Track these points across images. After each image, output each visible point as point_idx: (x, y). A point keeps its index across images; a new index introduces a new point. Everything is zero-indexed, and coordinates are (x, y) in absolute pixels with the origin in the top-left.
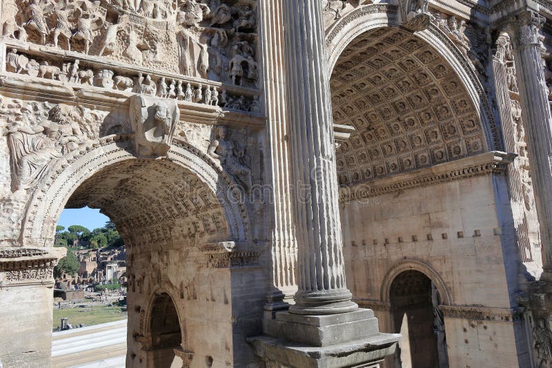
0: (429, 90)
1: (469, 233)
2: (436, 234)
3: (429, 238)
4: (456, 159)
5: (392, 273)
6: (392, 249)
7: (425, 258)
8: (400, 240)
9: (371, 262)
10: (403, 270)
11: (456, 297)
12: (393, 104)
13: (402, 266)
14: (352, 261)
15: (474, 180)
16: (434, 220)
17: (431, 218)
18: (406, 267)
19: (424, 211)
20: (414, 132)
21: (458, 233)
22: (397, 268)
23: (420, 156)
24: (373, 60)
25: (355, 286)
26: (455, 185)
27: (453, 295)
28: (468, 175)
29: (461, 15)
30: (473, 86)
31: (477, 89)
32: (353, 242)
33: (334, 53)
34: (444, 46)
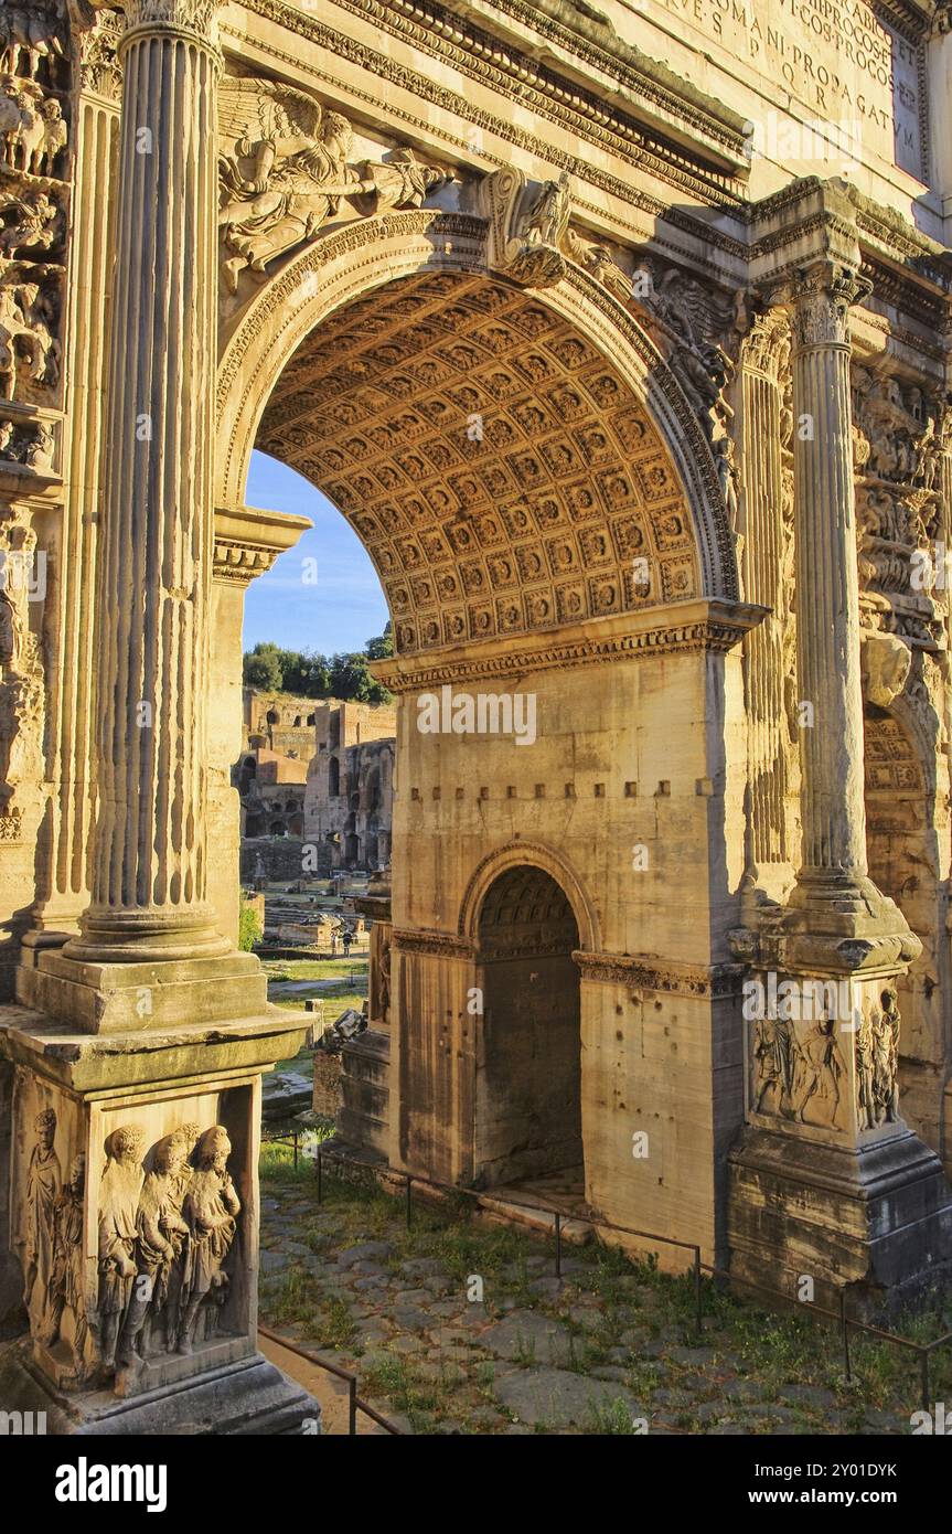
0: (587, 435)
1: (648, 788)
2: (584, 788)
3: (569, 791)
4: (640, 606)
5: (488, 870)
6: (494, 813)
7: (557, 838)
8: (510, 792)
9: (449, 842)
10: (510, 865)
11: (609, 934)
12: (511, 459)
13: (507, 856)
14: (410, 835)
15: (669, 661)
16: (582, 750)
17: (578, 745)
18: (517, 857)
19: (564, 728)
20: (556, 534)
21: (628, 785)
22: (499, 860)
23: (567, 593)
24: (450, 348)
25: (410, 897)
26: (630, 670)
27: (604, 931)
28: (657, 648)
29: (670, 254)
30: (682, 435)
31: (691, 442)
32: (415, 791)
33: (289, 328)
34: (612, 329)
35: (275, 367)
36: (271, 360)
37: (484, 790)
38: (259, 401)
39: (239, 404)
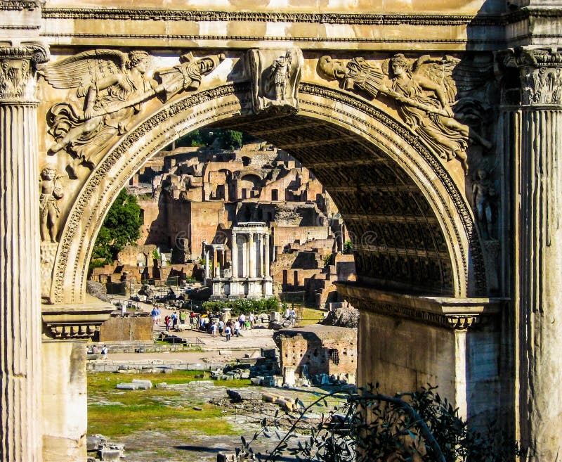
26: (434, 332)
29: (418, 47)
30: (433, 176)
31: (442, 180)
33: (109, 190)
34: (364, 116)
35: (101, 215)
36: (99, 212)
38: (92, 237)
39: (79, 241)
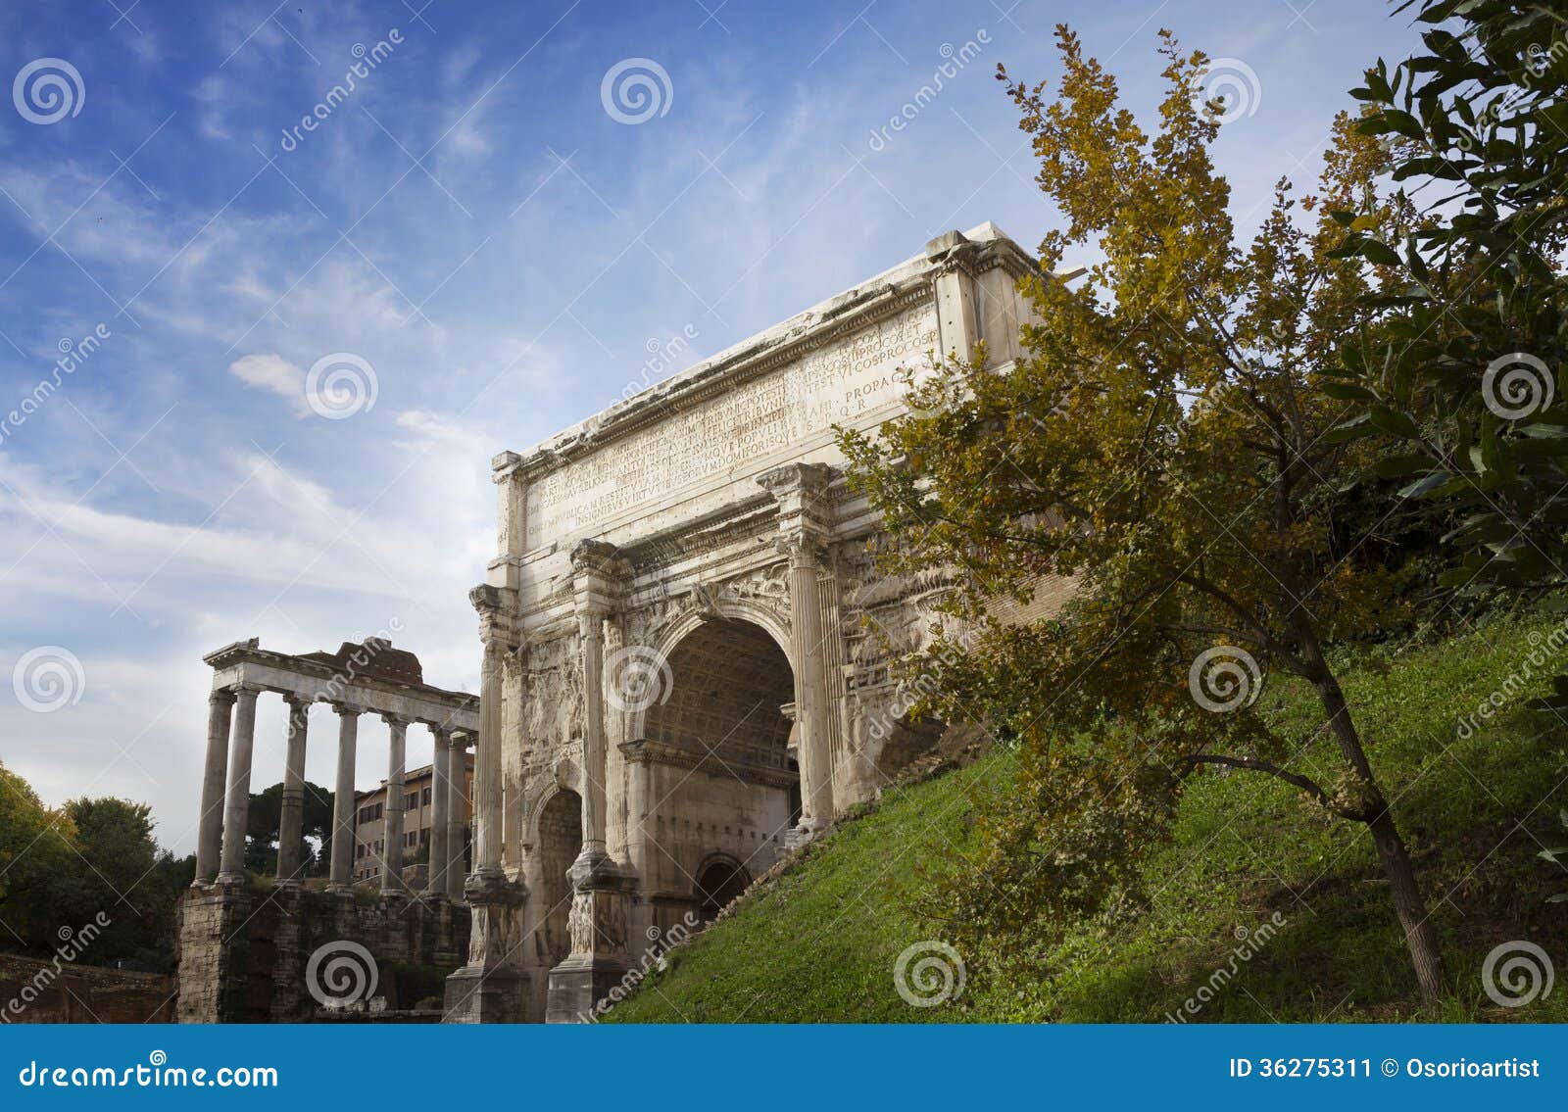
2: (747, 831)
3: (741, 833)
6: (706, 837)
7: (736, 852)
8: (714, 827)
9: (681, 848)
10: (716, 862)
13: (714, 858)
16: (745, 816)
17: (742, 813)
18: (720, 859)
21: (763, 834)
22: (712, 860)
25: (659, 876)
26: (763, 789)
32: (659, 817)
37: (700, 824)
